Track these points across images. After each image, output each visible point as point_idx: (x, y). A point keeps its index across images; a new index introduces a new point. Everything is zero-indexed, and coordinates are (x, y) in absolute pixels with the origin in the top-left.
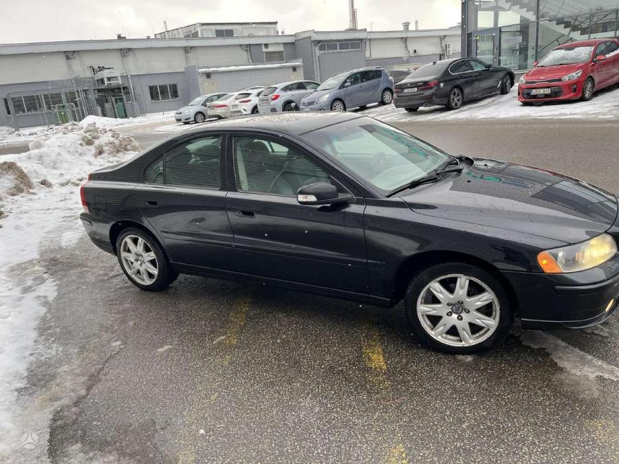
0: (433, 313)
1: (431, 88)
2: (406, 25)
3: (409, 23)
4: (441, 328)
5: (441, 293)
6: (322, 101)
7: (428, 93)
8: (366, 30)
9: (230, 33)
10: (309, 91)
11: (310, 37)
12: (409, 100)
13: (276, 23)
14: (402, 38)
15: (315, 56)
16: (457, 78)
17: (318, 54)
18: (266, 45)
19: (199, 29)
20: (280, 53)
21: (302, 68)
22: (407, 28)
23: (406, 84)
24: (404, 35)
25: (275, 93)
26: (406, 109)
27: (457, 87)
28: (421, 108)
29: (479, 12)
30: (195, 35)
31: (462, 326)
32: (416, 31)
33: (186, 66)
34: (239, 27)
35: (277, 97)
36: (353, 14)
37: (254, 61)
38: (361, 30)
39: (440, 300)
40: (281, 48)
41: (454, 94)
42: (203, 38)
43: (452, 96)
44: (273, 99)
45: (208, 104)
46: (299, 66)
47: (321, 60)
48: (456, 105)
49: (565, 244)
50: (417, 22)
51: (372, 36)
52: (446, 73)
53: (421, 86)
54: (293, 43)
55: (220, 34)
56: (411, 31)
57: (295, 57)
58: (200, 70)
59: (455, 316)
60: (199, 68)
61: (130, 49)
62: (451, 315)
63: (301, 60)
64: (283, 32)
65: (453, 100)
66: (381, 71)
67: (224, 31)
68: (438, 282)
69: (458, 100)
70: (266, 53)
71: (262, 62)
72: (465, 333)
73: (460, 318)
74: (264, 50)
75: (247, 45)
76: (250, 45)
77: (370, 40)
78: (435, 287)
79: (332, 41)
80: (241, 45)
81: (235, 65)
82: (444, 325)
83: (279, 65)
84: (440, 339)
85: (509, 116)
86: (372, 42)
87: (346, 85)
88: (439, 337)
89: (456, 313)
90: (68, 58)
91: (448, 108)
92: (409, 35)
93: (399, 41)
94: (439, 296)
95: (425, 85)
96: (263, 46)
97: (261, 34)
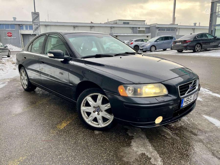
0: (88, 111)
1: (187, 43)
2: (195, 24)
3: (196, 23)
4: (91, 118)
5: (91, 102)
6: (147, 46)
7: (185, 45)
8: (178, 24)
9: (128, 23)
10: (144, 42)
11: (156, 26)
12: (178, 47)
13: (145, 21)
14: (193, 28)
15: (156, 33)
16: (200, 40)
17: (157, 32)
18: (139, 28)
19: (118, 22)
20: (144, 31)
21: (150, 36)
22: (195, 25)
23: (177, 41)
24: (194, 27)
25: (132, 42)
26: (177, 51)
27: (200, 44)
28: (184, 51)
29: (217, 18)
30: (116, 23)
31: (99, 118)
32: (199, 26)
33: (110, 33)
34: (132, 22)
35: (132, 43)
36: (174, 18)
37: (134, 33)
38: (176, 25)
39: (90, 105)
40: (144, 29)
41: (197, 46)
42: (119, 24)
43: (196, 47)
44: (131, 44)
45: (111, 45)
46: (149, 36)
47: (158, 34)
48: (198, 51)
49: (132, 83)
50: (200, 23)
51: (180, 27)
52: (195, 38)
53: (183, 42)
54: (149, 28)
55: (124, 23)
56: (197, 26)
57: (149, 33)
58: (114, 35)
59: (96, 113)
60: (114, 34)
61: (93, 26)
62: (95, 112)
63: (150, 34)
64: (146, 24)
65: (197, 49)
66: (173, 37)
67: (126, 23)
68: (90, 96)
69: (199, 49)
70: (139, 30)
71: (136, 33)
72: (100, 121)
73: (98, 114)
74: (138, 29)
75: (132, 27)
76: (133, 27)
77: (179, 28)
78: (89, 98)
79: (163, 28)
80: (130, 27)
81: (127, 34)
82: (92, 117)
83: (142, 35)
84: (90, 123)
85: (217, 56)
86: (180, 29)
87: (157, 41)
88: (90, 122)
89: (97, 112)
90: (74, 28)
91: (194, 51)
92: (195, 27)
93: (192, 30)
94: (90, 103)
95: (185, 42)
96: (138, 28)
97: (139, 24)
